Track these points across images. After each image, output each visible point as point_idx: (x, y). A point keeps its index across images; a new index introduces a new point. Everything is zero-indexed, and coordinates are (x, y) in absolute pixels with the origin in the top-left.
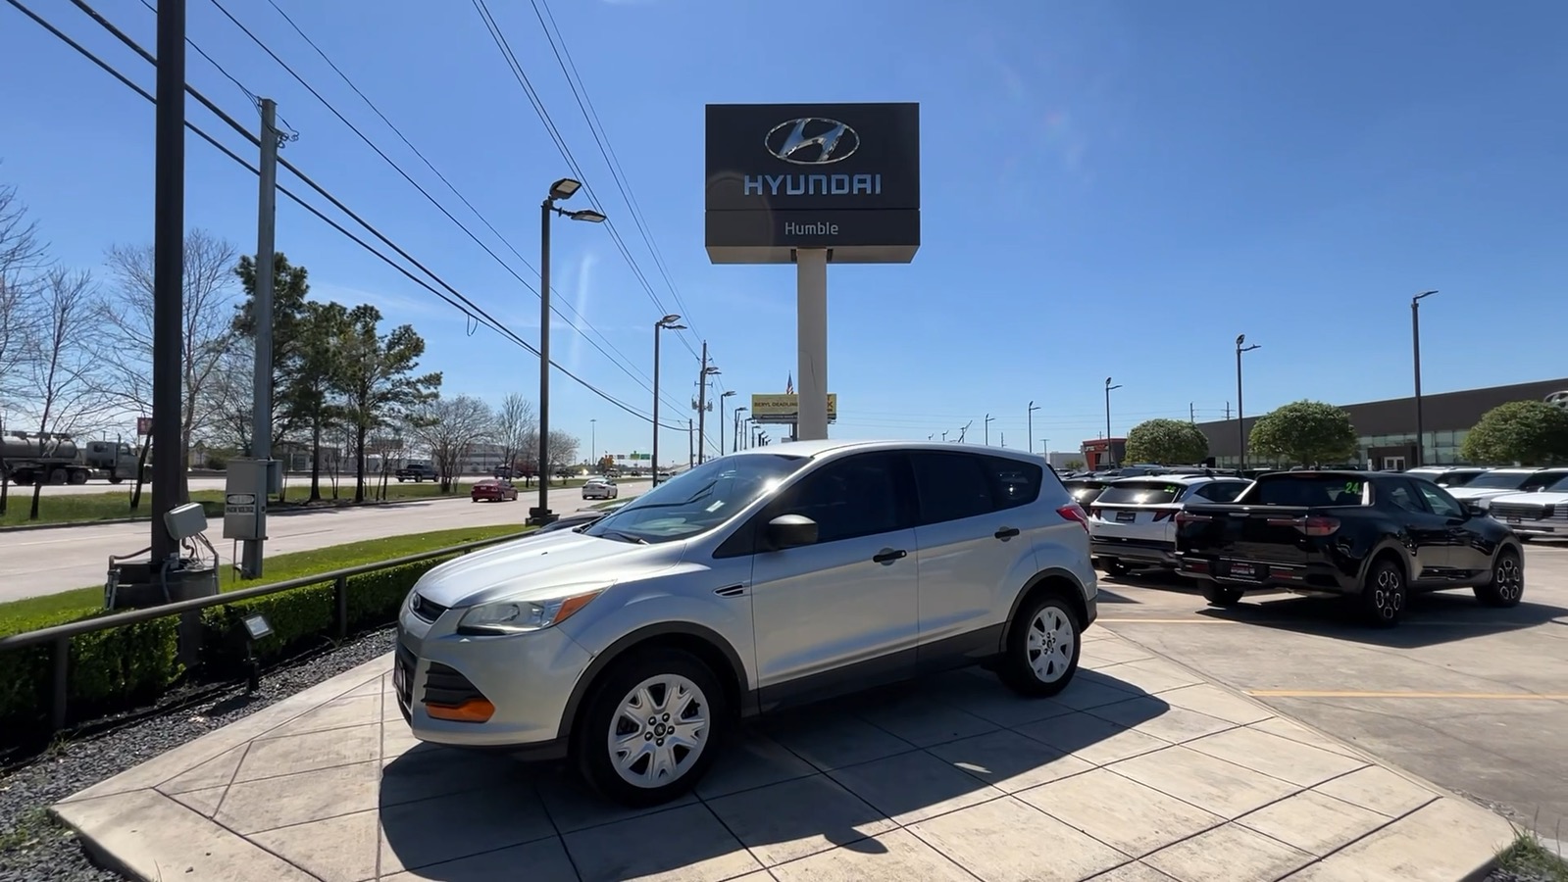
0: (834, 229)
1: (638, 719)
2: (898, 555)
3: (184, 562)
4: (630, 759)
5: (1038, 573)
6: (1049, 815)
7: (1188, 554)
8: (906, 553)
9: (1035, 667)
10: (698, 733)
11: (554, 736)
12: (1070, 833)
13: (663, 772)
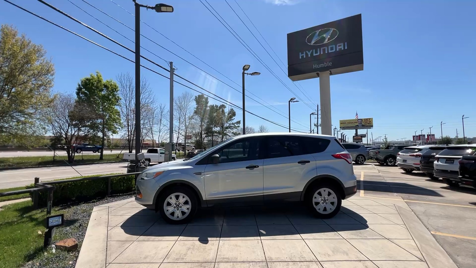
0: (330, 64)
1: (172, 203)
2: (255, 167)
3: (141, 165)
4: (169, 212)
5: (317, 176)
6: (263, 247)
7: (464, 177)
8: (258, 167)
9: (317, 208)
10: (188, 209)
11: (152, 204)
12: (260, 252)
13: (178, 217)
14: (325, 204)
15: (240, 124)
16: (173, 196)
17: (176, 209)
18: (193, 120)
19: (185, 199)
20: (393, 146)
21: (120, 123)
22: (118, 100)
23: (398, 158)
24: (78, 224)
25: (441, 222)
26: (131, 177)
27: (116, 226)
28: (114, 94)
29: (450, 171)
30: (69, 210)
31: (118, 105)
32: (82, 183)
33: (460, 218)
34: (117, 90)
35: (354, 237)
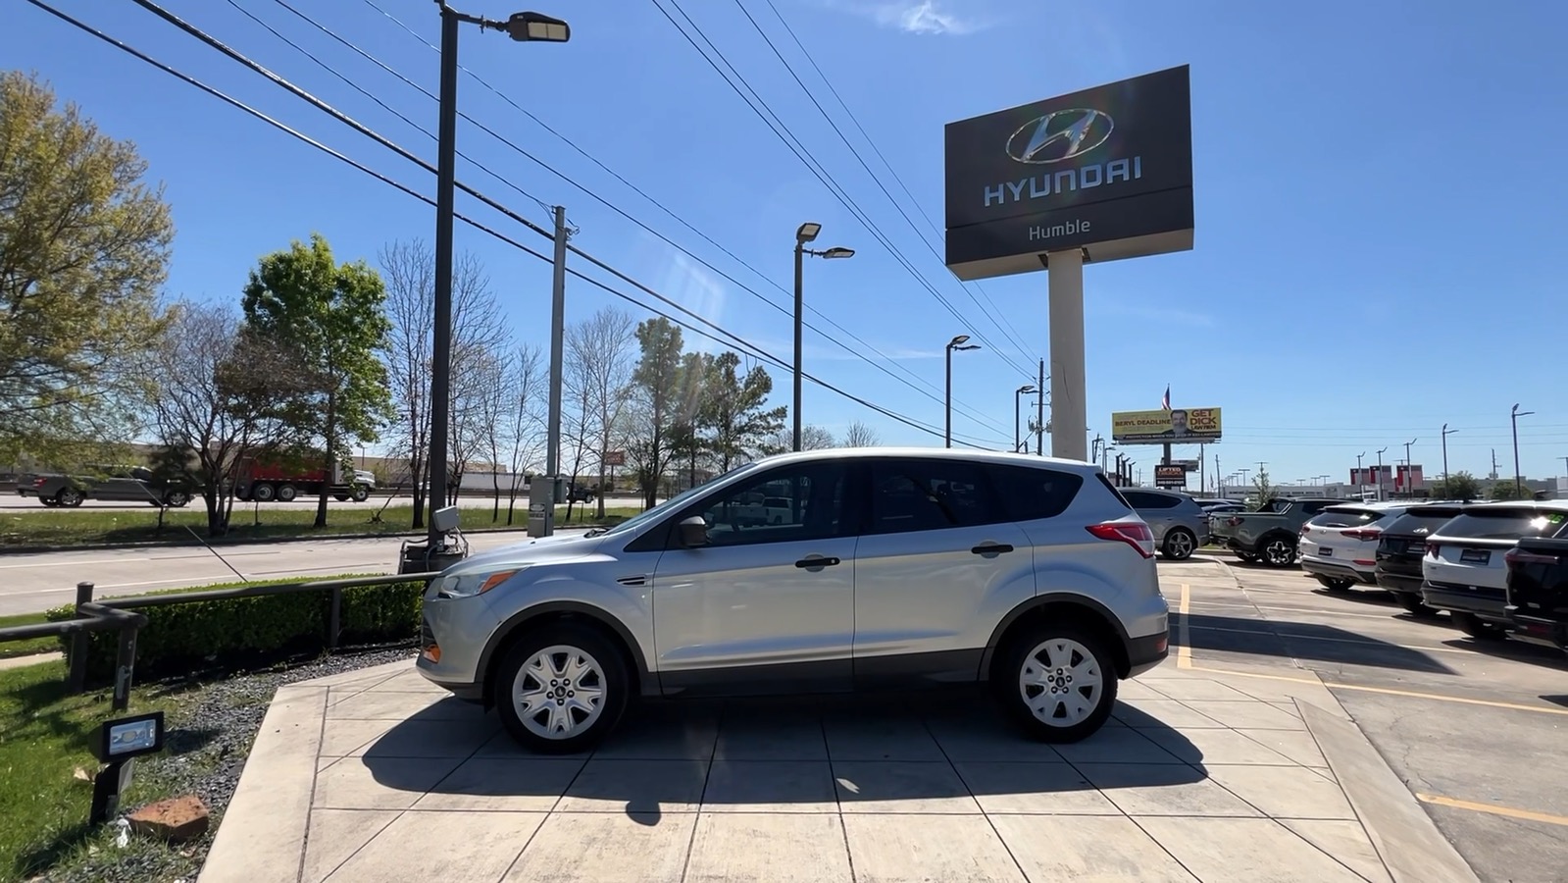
0: (1085, 226)
1: (541, 680)
2: (827, 562)
3: (447, 547)
4: (532, 710)
5: (1036, 597)
6: (846, 838)
7: (1523, 610)
8: (837, 561)
9: (1034, 705)
10: (595, 701)
11: (472, 681)
12: (836, 856)
13: (560, 728)
14: (1060, 692)
15: (785, 419)
16: (545, 656)
17: (554, 701)
18: (629, 401)
19: (587, 666)
20: (1288, 502)
21: (387, 407)
22: (382, 329)
23: (1303, 540)
24: (218, 745)
25: (1449, 763)
26: (412, 586)
27: (346, 756)
28: (369, 309)
29: (1478, 587)
30: (191, 697)
31: (383, 347)
32: (240, 604)
33: (1514, 750)
34: (379, 296)
35: (1159, 809)
